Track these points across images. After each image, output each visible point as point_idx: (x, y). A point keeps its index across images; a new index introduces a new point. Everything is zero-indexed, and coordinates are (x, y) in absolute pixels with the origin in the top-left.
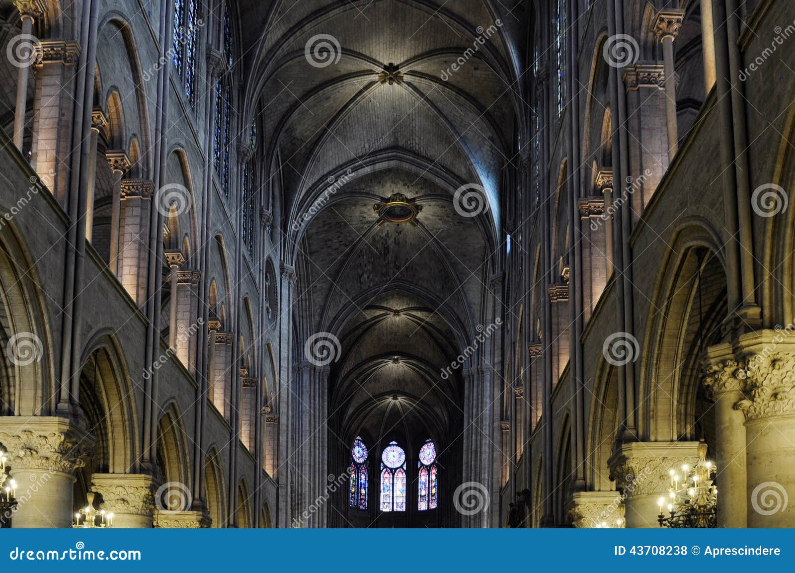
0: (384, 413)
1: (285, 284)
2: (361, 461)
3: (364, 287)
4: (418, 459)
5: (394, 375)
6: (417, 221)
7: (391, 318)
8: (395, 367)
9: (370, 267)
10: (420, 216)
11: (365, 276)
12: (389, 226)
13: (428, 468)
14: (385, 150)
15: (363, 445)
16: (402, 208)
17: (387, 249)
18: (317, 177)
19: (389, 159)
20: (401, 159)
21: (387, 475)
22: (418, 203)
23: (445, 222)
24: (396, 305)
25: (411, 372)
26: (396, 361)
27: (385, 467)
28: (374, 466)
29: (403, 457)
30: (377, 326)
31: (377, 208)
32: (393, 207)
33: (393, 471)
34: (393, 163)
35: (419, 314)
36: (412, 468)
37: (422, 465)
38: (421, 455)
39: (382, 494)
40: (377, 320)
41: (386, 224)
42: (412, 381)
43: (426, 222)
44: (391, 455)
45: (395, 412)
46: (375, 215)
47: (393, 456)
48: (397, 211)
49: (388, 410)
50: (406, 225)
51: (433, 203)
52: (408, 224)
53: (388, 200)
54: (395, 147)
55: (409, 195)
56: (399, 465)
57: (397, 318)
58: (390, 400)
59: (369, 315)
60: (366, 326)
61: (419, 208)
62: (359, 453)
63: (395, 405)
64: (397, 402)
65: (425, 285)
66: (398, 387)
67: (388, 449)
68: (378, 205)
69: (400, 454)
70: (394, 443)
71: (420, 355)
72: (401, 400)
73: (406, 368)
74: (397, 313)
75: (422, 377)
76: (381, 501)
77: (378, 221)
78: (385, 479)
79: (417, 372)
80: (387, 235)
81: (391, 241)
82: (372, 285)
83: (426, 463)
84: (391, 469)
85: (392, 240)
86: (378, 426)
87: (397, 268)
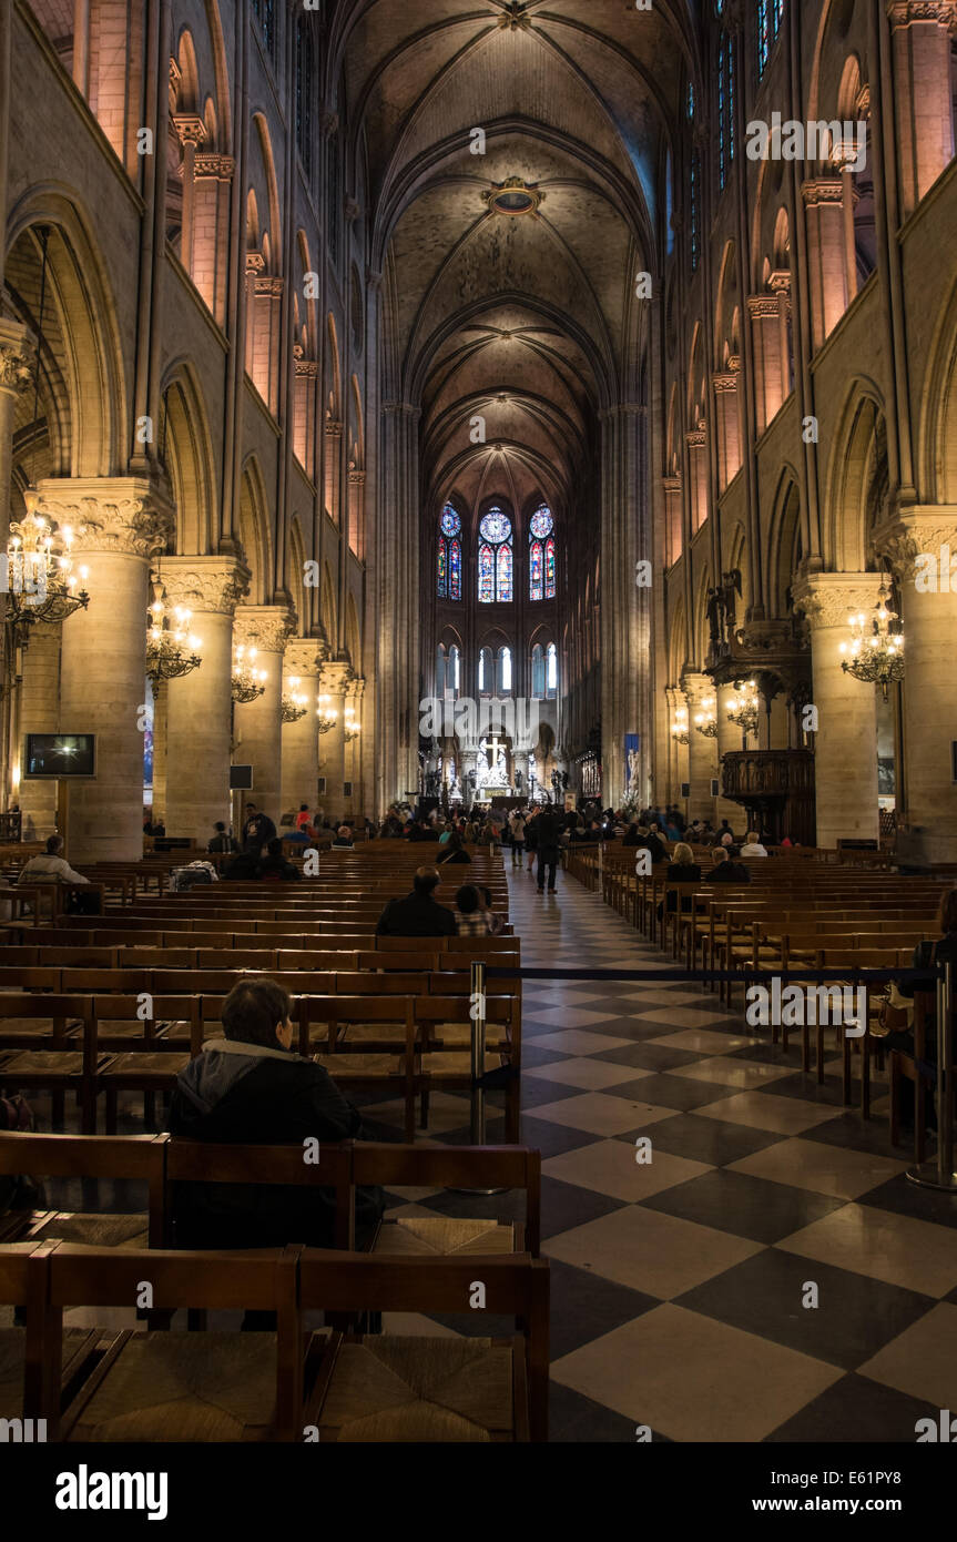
0: (484, 467)
1: (372, 297)
2: (453, 533)
3: (466, 302)
4: (527, 531)
6: (538, 213)
7: (500, 343)
8: (503, 407)
10: (543, 207)
11: (468, 286)
12: (501, 219)
13: (543, 543)
14: (504, 118)
15: (454, 513)
16: (520, 196)
17: (497, 251)
18: (412, 155)
19: (508, 131)
20: (523, 131)
21: (486, 553)
22: (541, 189)
23: (575, 214)
24: (505, 324)
25: (521, 413)
26: (502, 399)
27: (485, 541)
28: (470, 542)
29: (509, 527)
30: (480, 353)
31: (486, 196)
32: (507, 196)
33: (494, 547)
34: (513, 137)
35: (536, 336)
36: (521, 545)
37: (534, 538)
38: (533, 525)
39: (481, 579)
40: (479, 344)
41: (496, 218)
42: (523, 426)
43: (550, 216)
44: (492, 524)
45: (497, 467)
46: (482, 206)
47: (495, 527)
48: (513, 201)
49: (489, 464)
50: (524, 218)
51: (559, 190)
52: (527, 217)
53: (501, 186)
54: (515, 115)
55: (529, 179)
56: (502, 539)
57: (507, 342)
58: (492, 451)
59: (471, 337)
60: (464, 353)
61: (541, 197)
62: (449, 523)
63: (497, 458)
64: (501, 454)
65: (547, 298)
66: (504, 435)
67: (489, 517)
68: (489, 194)
69: (505, 525)
70: (496, 509)
71: (536, 391)
72: (506, 450)
73: (515, 409)
74: (506, 334)
75: (538, 421)
76: (480, 589)
77: (487, 213)
78: (485, 558)
79: (532, 415)
80: (498, 232)
81: (502, 241)
82: (475, 298)
83: (539, 535)
84: (492, 545)
85: (505, 238)
86: (474, 487)
87: (511, 275)
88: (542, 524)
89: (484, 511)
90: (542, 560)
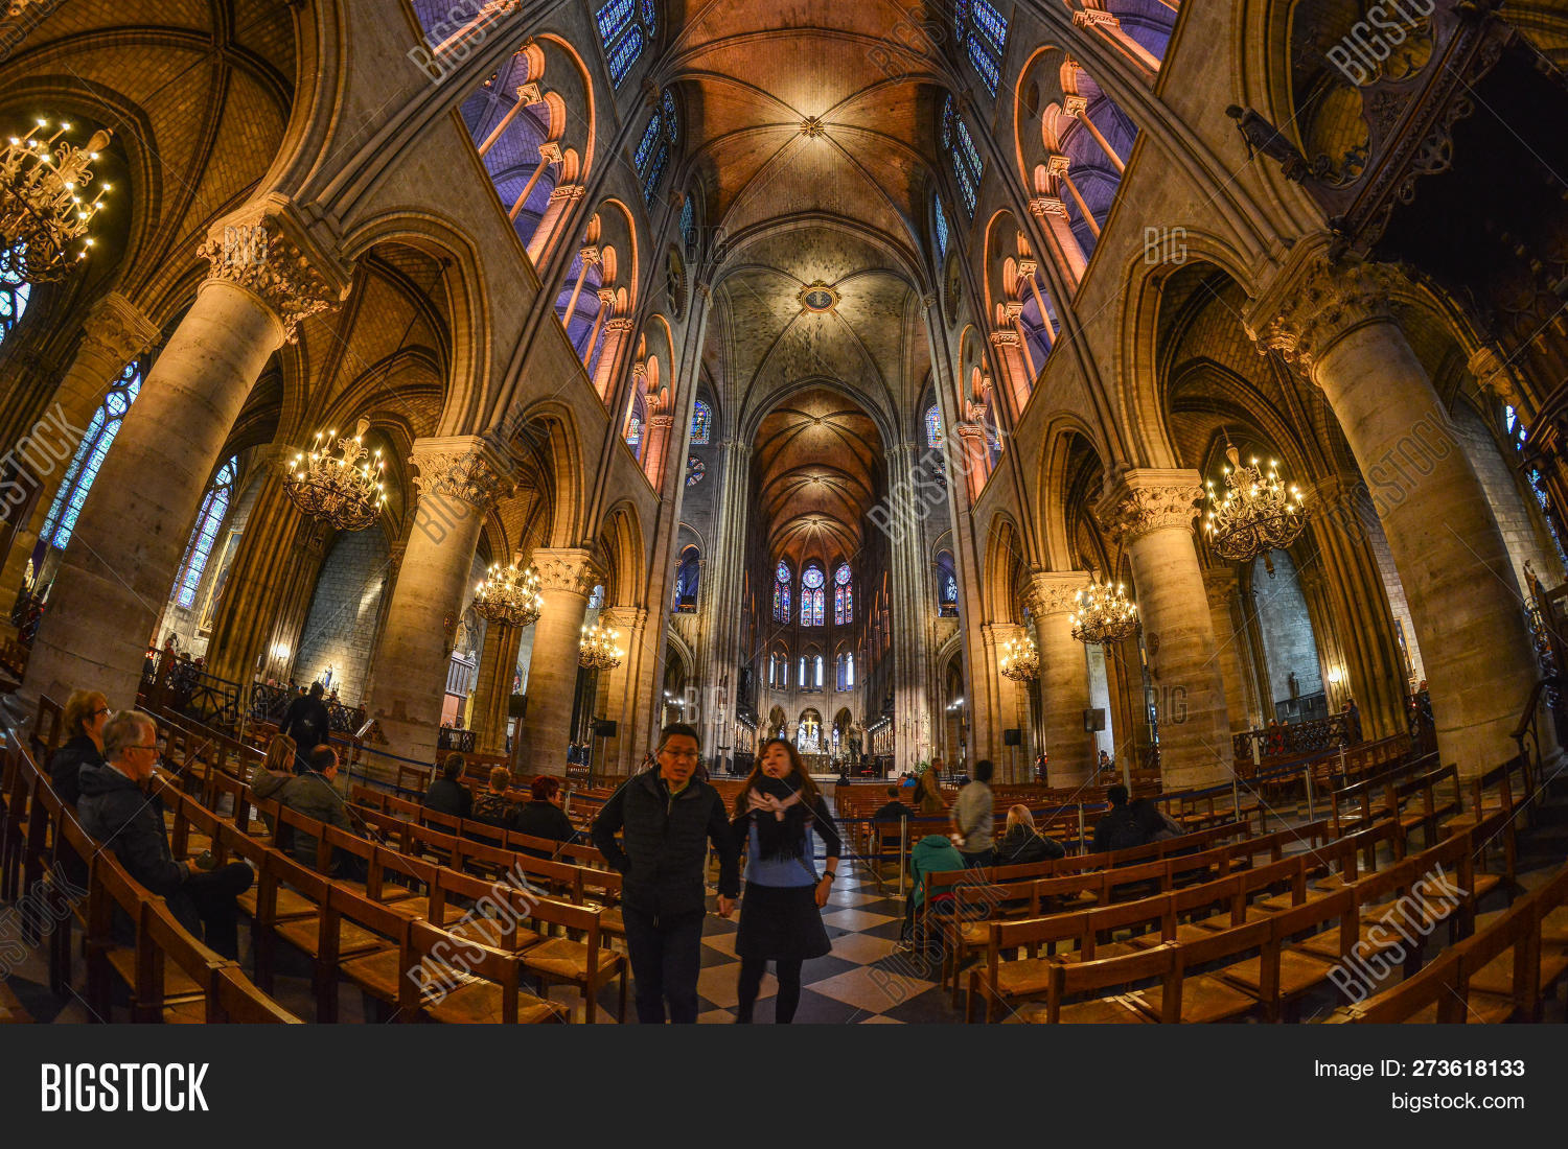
0: (805, 539)
2: (785, 581)
4: (833, 579)
5: (814, 497)
6: (837, 311)
7: (813, 429)
8: (817, 484)
9: (793, 362)
10: (840, 305)
12: (811, 317)
13: (844, 587)
14: (807, 212)
15: (786, 568)
16: (823, 296)
17: (809, 345)
18: (741, 226)
19: (810, 219)
21: (807, 594)
22: (837, 289)
23: (864, 313)
24: (816, 410)
25: (830, 491)
26: (816, 478)
27: (805, 587)
28: (796, 587)
29: (822, 579)
30: (800, 436)
31: (799, 295)
32: (814, 294)
33: (812, 591)
34: (815, 223)
35: (838, 420)
36: (829, 590)
37: (838, 584)
38: (837, 577)
39: (803, 609)
40: (799, 429)
41: (807, 316)
42: (831, 501)
43: (845, 313)
44: (811, 577)
45: (814, 538)
46: (796, 306)
47: (813, 578)
48: (819, 300)
49: (809, 534)
50: (826, 316)
52: (828, 315)
53: (811, 286)
54: (816, 210)
55: (829, 280)
56: (817, 586)
57: (819, 429)
58: (810, 525)
59: (793, 420)
60: (789, 435)
61: (838, 295)
62: (783, 574)
63: (814, 531)
64: (816, 526)
66: (819, 507)
67: (808, 570)
68: (801, 292)
69: (819, 576)
70: (813, 566)
71: (838, 467)
74: (818, 421)
75: (840, 496)
76: (802, 617)
77: (800, 311)
78: (806, 598)
79: (836, 491)
81: (812, 335)
83: (841, 583)
84: (811, 589)
85: (814, 334)
86: (799, 551)
87: (819, 364)
88: (843, 575)
89: (806, 568)
90: (844, 600)
